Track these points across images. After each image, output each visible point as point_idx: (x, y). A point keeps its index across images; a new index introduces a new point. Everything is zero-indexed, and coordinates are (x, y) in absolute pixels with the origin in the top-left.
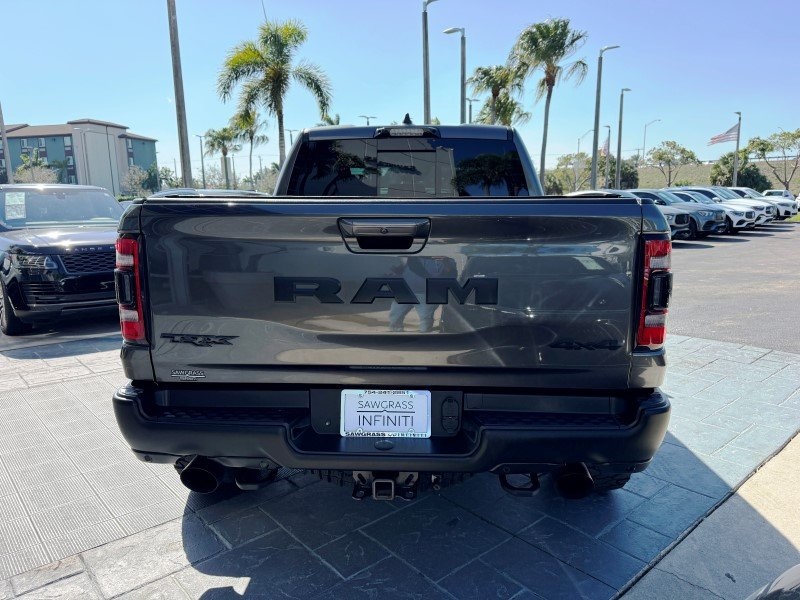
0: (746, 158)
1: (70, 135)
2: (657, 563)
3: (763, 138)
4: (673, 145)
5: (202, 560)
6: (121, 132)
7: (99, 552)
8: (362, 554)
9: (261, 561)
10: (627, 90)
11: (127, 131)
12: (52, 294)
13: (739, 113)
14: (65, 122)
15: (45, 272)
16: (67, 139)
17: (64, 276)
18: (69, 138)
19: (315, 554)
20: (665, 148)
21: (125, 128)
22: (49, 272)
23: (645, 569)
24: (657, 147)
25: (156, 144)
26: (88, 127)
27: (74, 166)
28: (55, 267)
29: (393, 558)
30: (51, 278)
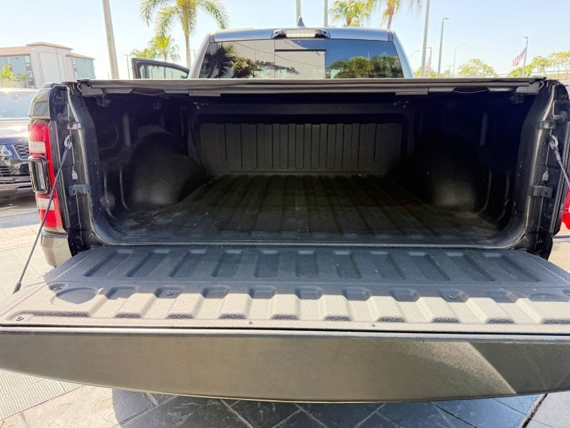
0: (530, 72)
1: (29, 55)
2: (533, 415)
3: (545, 56)
4: (477, 62)
5: (132, 417)
6: (67, 52)
7: (40, 410)
8: (274, 409)
9: (185, 418)
10: (447, 19)
11: (72, 51)
12: (9, 176)
13: (527, 38)
14: (25, 45)
15: (3, 159)
16: (27, 58)
17: (19, 161)
18: (28, 57)
19: (232, 410)
20: (472, 64)
21: (70, 49)
22: (6, 159)
23: (524, 421)
24: (466, 64)
25: (94, 61)
26: (42, 48)
27: (33, 79)
28: (10, 154)
29: (302, 413)
30: (8, 163)
